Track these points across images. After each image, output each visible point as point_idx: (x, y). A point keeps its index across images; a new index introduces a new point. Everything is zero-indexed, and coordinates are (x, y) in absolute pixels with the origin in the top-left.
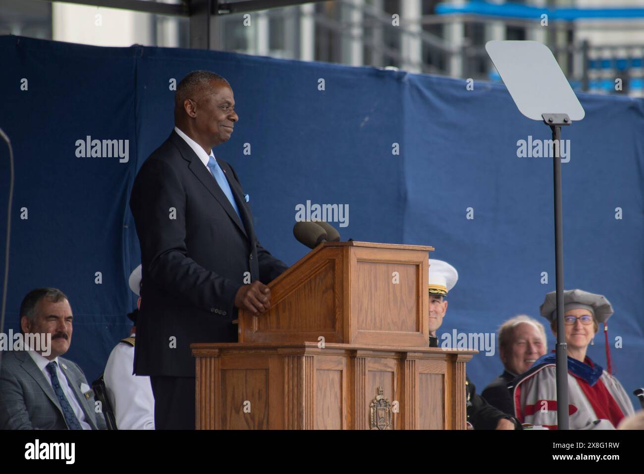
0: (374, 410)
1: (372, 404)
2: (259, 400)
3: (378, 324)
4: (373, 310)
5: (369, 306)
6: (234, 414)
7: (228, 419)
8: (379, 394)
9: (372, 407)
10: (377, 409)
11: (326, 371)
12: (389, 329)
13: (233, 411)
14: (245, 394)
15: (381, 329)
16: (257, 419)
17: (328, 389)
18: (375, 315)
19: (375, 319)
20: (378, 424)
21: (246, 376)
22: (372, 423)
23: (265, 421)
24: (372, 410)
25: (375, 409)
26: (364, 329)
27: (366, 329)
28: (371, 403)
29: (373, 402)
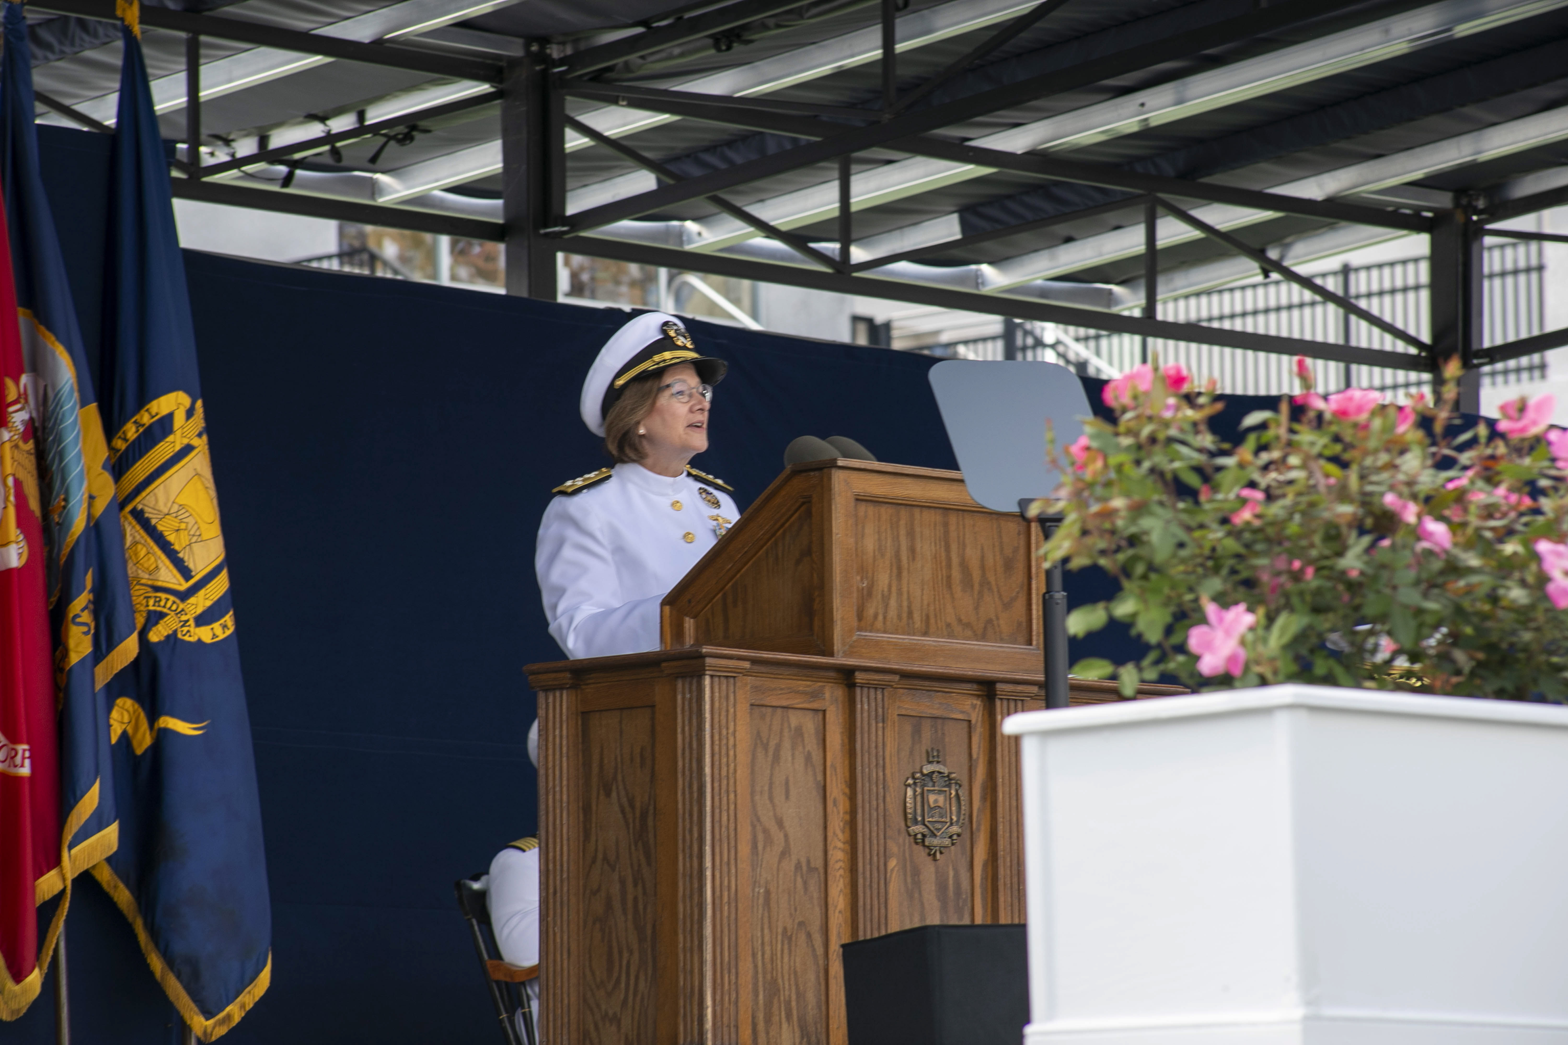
0: (915, 791)
1: (910, 781)
2: (641, 767)
3: (918, 624)
4: (905, 596)
5: (894, 589)
6: (602, 797)
7: (594, 808)
8: (930, 762)
9: (909, 785)
10: (923, 790)
11: (779, 711)
12: (951, 635)
13: (602, 792)
14: (619, 760)
15: (925, 634)
16: (638, 805)
17: (787, 744)
18: (909, 607)
19: (910, 614)
20: (927, 820)
21: (621, 722)
22: (910, 816)
23: (651, 808)
24: (910, 792)
25: (919, 790)
26: (878, 631)
27: (885, 632)
28: (907, 779)
29: (913, 778)
